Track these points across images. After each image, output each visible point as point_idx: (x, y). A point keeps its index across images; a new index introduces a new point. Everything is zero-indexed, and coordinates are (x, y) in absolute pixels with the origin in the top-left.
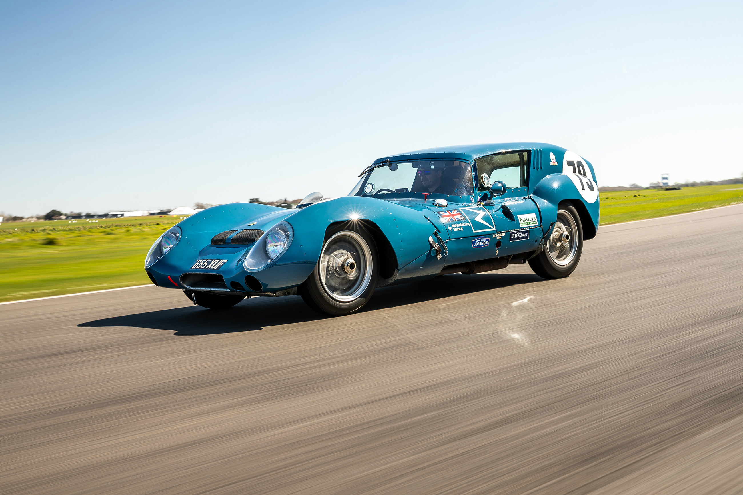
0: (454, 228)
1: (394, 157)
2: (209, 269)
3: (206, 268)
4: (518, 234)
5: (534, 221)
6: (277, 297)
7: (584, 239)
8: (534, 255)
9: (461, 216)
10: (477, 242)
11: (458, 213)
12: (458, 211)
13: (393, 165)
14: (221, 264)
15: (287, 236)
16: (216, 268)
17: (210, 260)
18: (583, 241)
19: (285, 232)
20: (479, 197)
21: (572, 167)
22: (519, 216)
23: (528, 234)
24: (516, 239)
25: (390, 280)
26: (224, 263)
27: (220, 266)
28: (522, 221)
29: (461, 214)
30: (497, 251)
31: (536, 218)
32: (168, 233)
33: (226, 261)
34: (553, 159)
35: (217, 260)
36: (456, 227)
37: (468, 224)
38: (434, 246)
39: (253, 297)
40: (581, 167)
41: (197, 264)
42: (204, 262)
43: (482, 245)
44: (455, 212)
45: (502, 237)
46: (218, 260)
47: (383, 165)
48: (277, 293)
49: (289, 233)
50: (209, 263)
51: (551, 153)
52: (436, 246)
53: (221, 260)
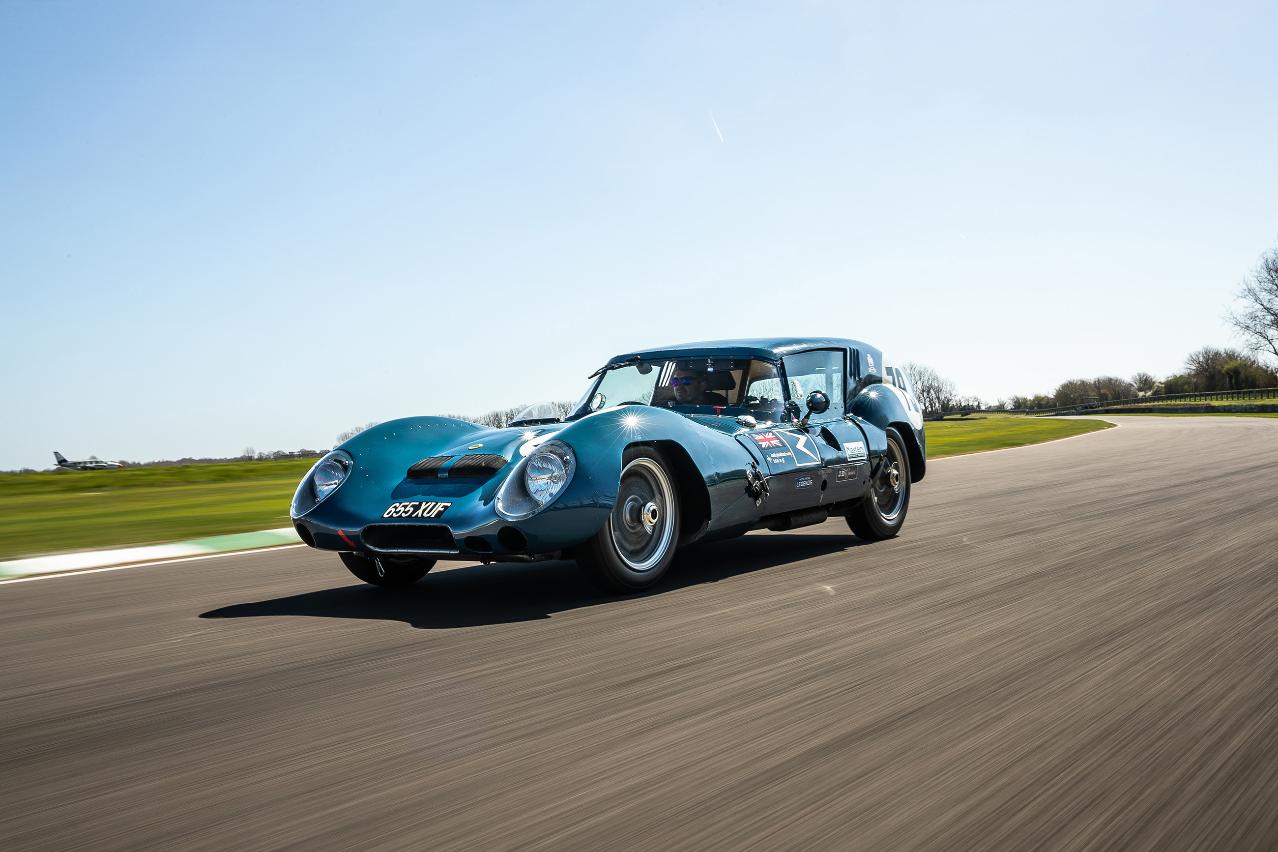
0: (774, 458)
1: (646, 353)
2: (419, 517)
3: (414, 516)
4: (845, 471)
5: (862, 452)
6: (536, 561)
7: (912, 483)
8: (858, 504)
9: (778, 441)
10: (801, 481)
11: (774, 436)
12: (773, 434)
13: (646, 365)
14: (442, 509)
15: (565, 463)
16: (433, 516)
17: (417, 503)
18: (911, 484)
19: (562, 458)
20: (792, 414)
21: (891, 376)
22: (845, 445)
23: (856, 472)
24: (843, 478)
25: (694, 536)
26: (446, 508)
27: (440, 514)
28: (849, 451)
29: (777, 438)
30: (822, 497)
31: (864, 448)
32: (327, 460)
33: (449, 504)
34: (871, 365)
35: (430, 503)
36: (776, 458)
37: (790, 454)
38: (754, 485)
39: (491, 563)
40: (900, 378)
41: (391, 509)
42: (405, 507)
43: (807, 486)
44: (770, 436)
45: (829, 474)
46: (433, 504)
47: (630, 365)
48: (536, 556)
49: (568, 457)
50: (417, 508)
51: (869, 355)
52: (756, 485)
53: (439, 504)
